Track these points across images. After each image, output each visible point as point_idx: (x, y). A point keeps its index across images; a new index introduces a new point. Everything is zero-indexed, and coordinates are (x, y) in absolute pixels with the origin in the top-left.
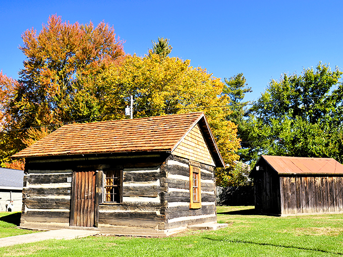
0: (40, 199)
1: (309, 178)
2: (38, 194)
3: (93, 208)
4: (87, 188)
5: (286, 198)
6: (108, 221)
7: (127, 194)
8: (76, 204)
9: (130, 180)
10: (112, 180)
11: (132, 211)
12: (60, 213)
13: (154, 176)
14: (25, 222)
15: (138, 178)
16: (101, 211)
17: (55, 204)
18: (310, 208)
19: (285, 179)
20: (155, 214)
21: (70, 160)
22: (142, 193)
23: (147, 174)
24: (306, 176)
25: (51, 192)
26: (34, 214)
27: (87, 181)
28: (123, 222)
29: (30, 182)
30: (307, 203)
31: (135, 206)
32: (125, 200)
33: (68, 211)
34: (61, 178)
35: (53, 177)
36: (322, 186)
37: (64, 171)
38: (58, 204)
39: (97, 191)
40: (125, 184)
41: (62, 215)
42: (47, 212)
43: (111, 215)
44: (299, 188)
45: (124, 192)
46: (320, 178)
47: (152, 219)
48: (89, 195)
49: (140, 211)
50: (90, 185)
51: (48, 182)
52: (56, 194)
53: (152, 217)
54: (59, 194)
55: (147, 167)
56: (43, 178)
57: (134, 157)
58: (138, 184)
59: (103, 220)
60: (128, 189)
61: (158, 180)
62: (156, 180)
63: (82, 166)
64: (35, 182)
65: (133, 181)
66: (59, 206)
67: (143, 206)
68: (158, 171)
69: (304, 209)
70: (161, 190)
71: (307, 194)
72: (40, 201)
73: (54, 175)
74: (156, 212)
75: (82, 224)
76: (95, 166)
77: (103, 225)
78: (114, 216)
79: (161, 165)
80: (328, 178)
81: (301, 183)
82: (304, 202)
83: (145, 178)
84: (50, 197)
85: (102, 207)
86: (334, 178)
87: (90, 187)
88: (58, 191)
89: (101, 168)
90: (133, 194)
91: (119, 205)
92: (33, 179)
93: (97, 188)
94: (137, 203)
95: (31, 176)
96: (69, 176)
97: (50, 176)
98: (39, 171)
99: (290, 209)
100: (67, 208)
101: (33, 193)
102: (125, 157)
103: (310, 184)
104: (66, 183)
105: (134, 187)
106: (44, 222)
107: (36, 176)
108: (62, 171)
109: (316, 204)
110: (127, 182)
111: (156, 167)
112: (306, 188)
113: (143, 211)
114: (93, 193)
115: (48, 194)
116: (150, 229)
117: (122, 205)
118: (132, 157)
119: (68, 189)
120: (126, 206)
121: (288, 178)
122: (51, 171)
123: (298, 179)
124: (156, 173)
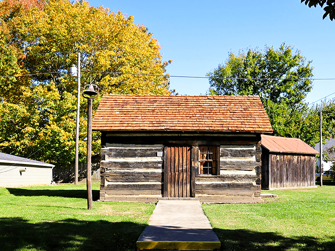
0: (124, 173)
1: (289, 156)
2: (121, 167)
3: (188, 180)
4: (181, 162)
5: (273, 174)
6: (205, 191)
7: (224, 167)
8: (169, 177)
9: (227, 156)
10: (205, 155)
11: (230, 182)
12: (150, 185)
13: (250, 153)
14: (106, 196)
15: (235, 154)
16: (197, 183)
17: (143, 177)
18: (289, 183)
19: (273, 156)
20: (251, 185)
21: (160, 135)
22: (239, 167)
23: (244, 151)
24: (287, 154)
25: (138, 165)
26: (117, 187)
27: (181, 156)
28: (220, 192)
29: (109, 155)
30: (287, 178)
31: (233, 178)
32: (222, 173)
33: (160, 183)
34: (149, 152)
35: (139, 151)
36: (298, 164)
37: (152, 146)
38: (148, 177)
39: (193, 165)
40: (222, 159)
41: (153, 187)
42: (134, 185)
43: (208, 186)
44: (282, 165)
45: (221, 165)
46: (297, 157)
47: (249, 189)
48: (184, 168)
49: (237, 182)
50: (184, 159)
51: (134, 156)
52: (144, 167)
53: (249, 187)
54: (148, 167)
55: (244, 145)
56: (126, 151)
57: (231, 135)
58: (234, 160)
59: (199, 190)
60: (225, 163)
61: (254, 156)
62: (252, 156)
63: (174, 142)
64: (116, 156)
65: (230, 157)
66: (148, 179)
67: (241, 178)
68: (254, 148)
69: (285, 183)
70: (256, 164)
71: (287, 170)
72: (123, 174)
73: (141, 149)
74: (253, 182)
75: (177, 195)
76: (189, 142)
77: (200, 195)
78: (212, 187)
79: (257, 144)
80: (302, 156)
81: (284, 160)
82: (285, 178)
83: (242, 154)
84: (137, 170)
85: (198, 180)
86: (306, 157)
87: (184, 161)
88: (146, 165)
89: (197, 144)
90: (230, 167)
91: (216, 177)
92: (113, 153)
93: (193, 162)
94: (234, 175)
95: (110, 150)
96: (159, 150)
97: (136, 150)
98: (120, 145)
99: (275, 184)
100: (158, 181)
101: (115, 166)
102: (222, 135)
103: (290, 161)
104: (156, 157)
105: (231, 162)
106: (130, 195)
107: (117, 149)
108: (150, 146)
109: (293, 180)
110: (224, 157)
111: (252, 145)
112: (287, 165)
113: (240, 182)
114: (188, 166)
115: (134, 167)
116: (247, 197)
117: (219, 177)
118: (228, 135)
119: (159, 163)
120: (223, 178)
121: (275, 155)
122: (137, 145)
123: (282, 157)
124: (252, 150)
